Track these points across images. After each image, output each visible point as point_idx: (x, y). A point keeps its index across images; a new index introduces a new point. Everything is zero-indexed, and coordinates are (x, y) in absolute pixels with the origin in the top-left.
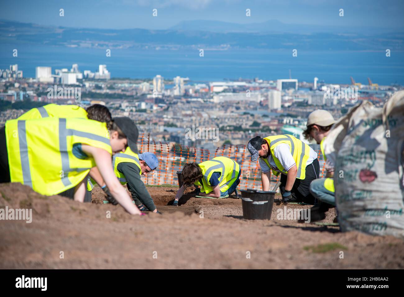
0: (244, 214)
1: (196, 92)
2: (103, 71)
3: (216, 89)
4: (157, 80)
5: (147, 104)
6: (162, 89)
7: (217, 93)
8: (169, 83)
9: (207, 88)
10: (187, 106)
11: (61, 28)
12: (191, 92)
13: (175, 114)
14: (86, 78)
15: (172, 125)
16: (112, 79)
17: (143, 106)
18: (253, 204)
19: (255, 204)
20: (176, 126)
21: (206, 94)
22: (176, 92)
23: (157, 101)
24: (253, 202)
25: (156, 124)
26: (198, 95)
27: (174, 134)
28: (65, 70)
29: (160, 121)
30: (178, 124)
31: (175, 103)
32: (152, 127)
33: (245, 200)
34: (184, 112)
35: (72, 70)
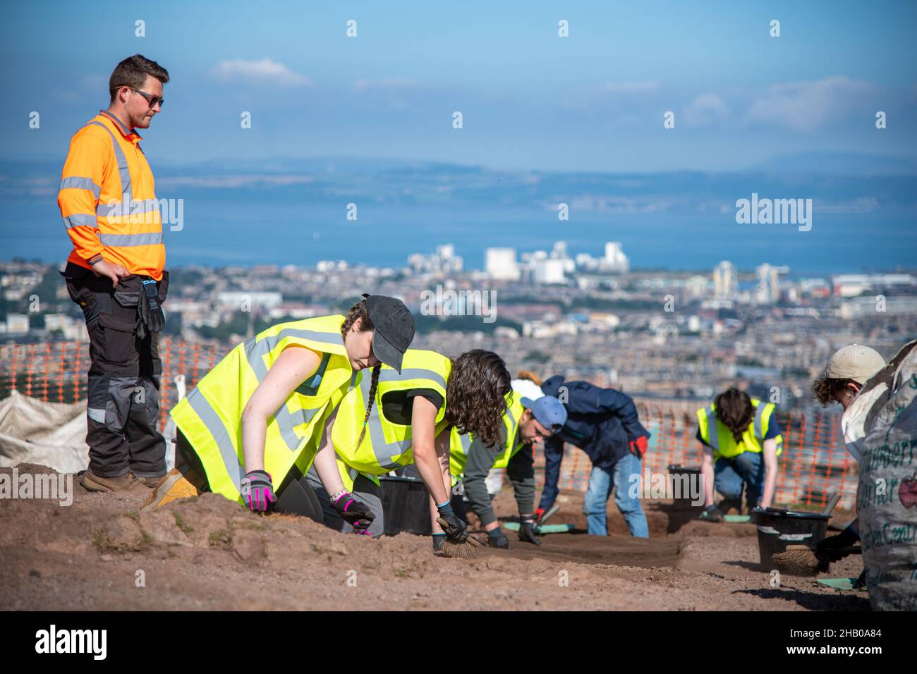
0: (761, 560)
1: (804, 295)
2: (614, 256)
3: (847, 291)
4: (722, 272)
5: (701, 320)
6: (732, 289)
7: (849, 299)
8: (747, 279)
9: (827, 288)
10: (785, 324)
11: (535, 173)
12: (793, 295)
13: (759, 339)
14: (582, 270)
15: (753, 363)
16: (634, 270)
17: (694, 324)
18: (779, 539)
19: (783, 541)
20: (760, 365)
21: (825, 299)
22: (762, 297)
23: (723, 314)
24: (780, 535)
25: (719, 361)
26: (807, 302)
27: (758, 382)
28: (541, 254)
29: (728, 354)
30: (767, 361)
31: (760, 319)
32: (711, 366)
33: (763, 531)
34: (778, 338)
35: (554, 254)
